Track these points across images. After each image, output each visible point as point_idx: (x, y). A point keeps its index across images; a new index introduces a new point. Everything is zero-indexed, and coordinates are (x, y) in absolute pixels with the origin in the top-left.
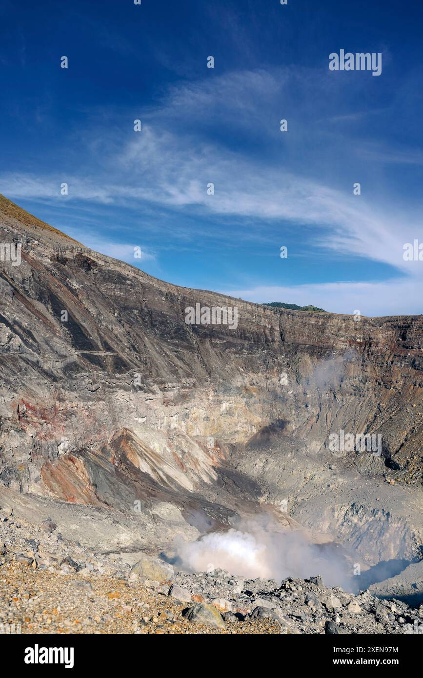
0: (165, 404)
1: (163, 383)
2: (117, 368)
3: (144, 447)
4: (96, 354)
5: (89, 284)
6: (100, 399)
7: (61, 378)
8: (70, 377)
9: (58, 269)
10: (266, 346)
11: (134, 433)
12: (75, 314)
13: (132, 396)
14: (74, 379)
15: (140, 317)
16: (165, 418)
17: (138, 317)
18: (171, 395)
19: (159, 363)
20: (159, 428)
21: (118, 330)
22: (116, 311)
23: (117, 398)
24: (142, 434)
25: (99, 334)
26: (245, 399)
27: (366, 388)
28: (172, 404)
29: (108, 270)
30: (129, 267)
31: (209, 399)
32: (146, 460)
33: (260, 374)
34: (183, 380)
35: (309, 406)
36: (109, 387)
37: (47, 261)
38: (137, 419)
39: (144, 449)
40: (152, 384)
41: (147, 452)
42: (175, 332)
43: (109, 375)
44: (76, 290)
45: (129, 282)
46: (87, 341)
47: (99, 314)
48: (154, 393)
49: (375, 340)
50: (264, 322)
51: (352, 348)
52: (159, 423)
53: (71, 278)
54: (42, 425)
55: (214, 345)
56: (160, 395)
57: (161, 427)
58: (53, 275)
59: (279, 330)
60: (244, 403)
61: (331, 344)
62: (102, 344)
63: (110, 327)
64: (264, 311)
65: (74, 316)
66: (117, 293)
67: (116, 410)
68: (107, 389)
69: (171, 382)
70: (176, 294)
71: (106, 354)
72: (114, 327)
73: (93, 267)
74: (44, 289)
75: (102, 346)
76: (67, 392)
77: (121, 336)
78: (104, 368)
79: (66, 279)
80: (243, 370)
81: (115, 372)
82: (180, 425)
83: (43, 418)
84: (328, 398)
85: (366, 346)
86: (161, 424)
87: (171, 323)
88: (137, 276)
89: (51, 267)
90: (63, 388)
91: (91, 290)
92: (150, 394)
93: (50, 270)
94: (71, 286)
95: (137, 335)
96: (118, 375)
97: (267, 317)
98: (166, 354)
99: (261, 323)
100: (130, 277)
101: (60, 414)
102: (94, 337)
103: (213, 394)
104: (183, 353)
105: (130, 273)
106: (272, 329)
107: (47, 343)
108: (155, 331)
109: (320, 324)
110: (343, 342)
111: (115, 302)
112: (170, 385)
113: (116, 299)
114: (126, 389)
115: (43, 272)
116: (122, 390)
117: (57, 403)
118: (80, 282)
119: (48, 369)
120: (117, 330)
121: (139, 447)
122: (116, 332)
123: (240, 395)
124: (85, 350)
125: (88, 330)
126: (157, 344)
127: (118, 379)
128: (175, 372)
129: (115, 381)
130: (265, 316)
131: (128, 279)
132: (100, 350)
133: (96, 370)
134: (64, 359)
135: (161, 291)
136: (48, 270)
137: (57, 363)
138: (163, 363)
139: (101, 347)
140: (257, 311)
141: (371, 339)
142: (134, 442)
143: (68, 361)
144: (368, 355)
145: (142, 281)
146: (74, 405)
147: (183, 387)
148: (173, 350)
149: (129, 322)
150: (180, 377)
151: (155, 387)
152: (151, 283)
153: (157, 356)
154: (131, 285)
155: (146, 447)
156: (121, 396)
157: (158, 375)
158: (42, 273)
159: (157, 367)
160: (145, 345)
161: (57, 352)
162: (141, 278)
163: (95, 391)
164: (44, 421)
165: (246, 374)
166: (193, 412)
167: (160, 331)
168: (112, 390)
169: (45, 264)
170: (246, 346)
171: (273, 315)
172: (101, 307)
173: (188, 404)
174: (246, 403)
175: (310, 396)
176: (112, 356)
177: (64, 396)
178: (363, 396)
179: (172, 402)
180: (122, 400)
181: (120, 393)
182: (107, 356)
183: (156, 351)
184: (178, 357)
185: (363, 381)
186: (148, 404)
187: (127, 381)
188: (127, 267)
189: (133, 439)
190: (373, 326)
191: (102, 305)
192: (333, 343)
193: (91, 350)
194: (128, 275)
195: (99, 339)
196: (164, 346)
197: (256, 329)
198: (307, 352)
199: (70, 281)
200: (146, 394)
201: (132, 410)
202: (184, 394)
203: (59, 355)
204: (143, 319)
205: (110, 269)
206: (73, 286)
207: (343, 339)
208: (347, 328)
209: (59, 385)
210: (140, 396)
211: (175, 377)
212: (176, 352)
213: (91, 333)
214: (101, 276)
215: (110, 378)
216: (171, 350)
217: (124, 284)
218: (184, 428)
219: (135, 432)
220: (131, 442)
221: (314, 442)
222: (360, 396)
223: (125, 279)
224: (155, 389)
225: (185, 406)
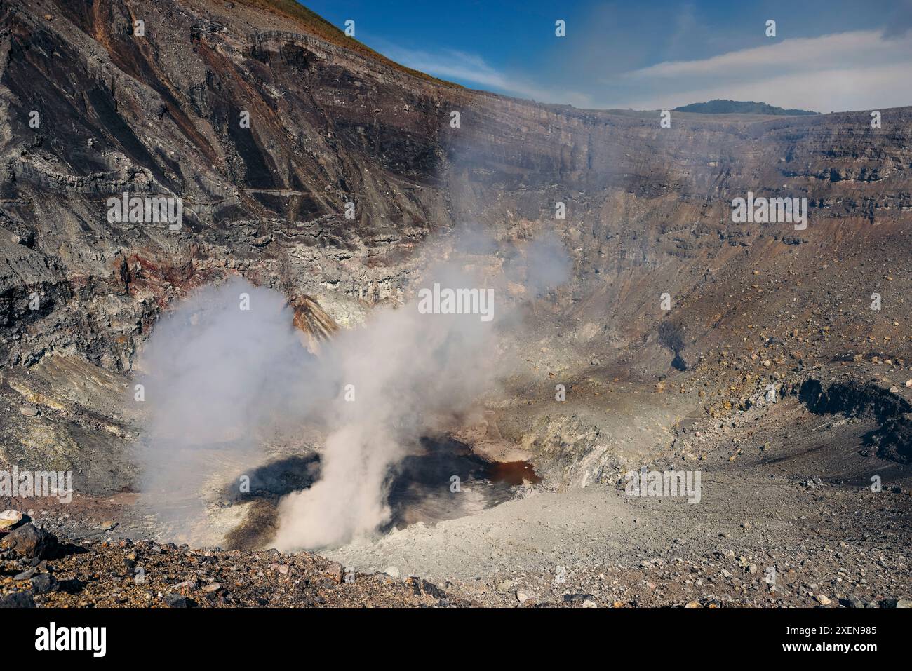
0: (370, 265)
1: (373, 234)
2: (301, 213)
3: (323, 321)
4: (276, 193)
5: (295, 89)
6: (269, 256)
7: (208, 227)
8: (223, 227)
9: (252, 70)
10: (558, 177)
11: (316, 303)
12: (261, 137)
13: (316, 253)
14: (227, 229)
15: (365, 136)
16: (369, 284)
17: (363, 137)
18: (382, 250)
19: (376, 206)
20: (361, 296)
21: (326, 158)
22: (329, 129)
23: (295, 254)
24: (328, 304)
25: (290, 165)
26: (503, 260)
27: (698, 243)
28: (381, 264)
29: (331, 66)
30: (360, 60)
31: (443, 259)
32: (318, 338)
33: (538, 222)
34: (407, 231)
35: (601, 270)
36: (287, 240)
37: (239, 58)
38: (324, 284)
39: (323, 324)
40: (353, 236)
41: (326, 328)
42: (416, 159)
43: (287, 223)
44: (275, 100)
45: (358, 84)
46: (267, 175)
47: (301, 135)
48: (352, 248)
49: (738, 163)
50: (566, 139)
51: (697, 177)
52: (361, 290)
53: (268, 82)
54: (166, 288)
55: (474, 178)
56: (363, 251)
57: (363, 296)
58: (246, 79)
59: (586, 150)
60: (501, 264)
61: (665, 171)
62: (289, 179)
63: (315, 154)
64: (568, 120)
65: (259, 139)
66: (337, 101)
67: (293, 271)
68: (283, 243)
69: (385, 234)
70: (436, 99)
71: (292, 193)
72: (320, 154)
73: (311, 63)
74: (223, 101)
75: (289, 182)
76: (210, 246)
77: (328, 166)
78: (281, 213)
79: (262, 84)
80: (512, 215)
81: (296, 220)
82: (394, 294)
83: (166, 280)
84: (633, 259)
85: (721, 173)
86: (364, 291)
87: (413, 145)
88: (372, 73)
89: (243, 67)
90: (207, 240)
91: (298, 99)
92: (345, 251)
93: (242, 72)
94: (269, 94)
95: (355, 165)
96: (300, 224)
97: (572, 130)
98: (392, 192)
99: (560, 140)
100: (361, 75)
101: (198, 275)
102: (282, 170)
103: (450, 251)
104: (421, 190)
105: (361, 69)
106: (576, 149)
107: (197, 179)
108: (383, 158)
109: (654, 138)
110: (684, 167)
111: (330, 116)
112: (383, 237)
113: (334, 111)
114: (308, 244)
115: (229, 76)
116: (302, 245)
117: (195, 261)
118: (283, 88)
119: (190, 215)
120: (324, 159)
121: (316, 321)
122: (323, 162)
123: (495, 253)
124: (259, 188)
125: (275, 159)
126: (383, 177)
127: (300, 229)
128: (396, 218)
129: (293, 231)
130: (568, 129)
131: (358, 79)
132: (283, 187)
133: (269, 216)
134: (216, 202)
135: (412, 95)
136: (239, 71)
137: (206, 208)
138: (381, 206)
139: (286, 183)
140: (556, 120)
141: (731, 161)
142: (310, 314)
143: (224, 204)
144: (720, 189)
145: (381, 81)
146: (222, 264)
147: (405, 241)
148: (406, 187)
149: (347, 146)
150: (403, 226)
151: (357, 241)
152: (399, 83)
153: (375, 195)
154: (361, 88)
155: (327, 321)
156: (301, 253)
157: (368, 224)
158: (227, 77)
159: (371, 212)
160: (361, 180)
161: (209, 191)
162: (379, 76)
163: (262, 245)
164: (168, 283)
165: (515, 220)
166: (415, 276)
167: (389, 158)
168: (289, 244)
169: (236, 63)
170: (526, 177)
171: (582, 125)
172: (307, 125)
173: (407, 265)
174: (504, 264)
175: (606, 255)
176: (300, 196)
177: (208, 251)
178: (689, 257)
179: (382, 261)
180: (303, 258)
181: (300, 247)
182: (293, 196)
183: (377, 188)
184: (410, 197)
185: (696, 232)
186: (342, 265)
187: (313, 232)
188: (357, 59)
189: (310, 311)
190: (742, 137)
191: (310, 122)
192: (668, 170)
193: (270, 187)
194: (358, 73)
195: (287, 172)
196: (392, 181)
197: (549, 150)
198: (622, 186)
199: (267, 87)
200: (339, 251)
201: (316, 272)
202: (405, 251)
203: (212, 196)
204: (369, 140)
205: (333, 64)
206: (272, 94)
207: (684, 162)
208: (696, 142)
209: (200, 237)
210: (329, 253)
211: (395, 226)
212: (410, 189)
213: (277, 164)
214: (319, 75)
215: (288, 228)
216: (401, 187)
217: (349, 87)
218: (402, 297)
219: (319, 301)
220: (307, 314)
221: (589, 325)
222: (685, 256)
223: (352, 78)
224: (357, 243)
225: (402, 267)
